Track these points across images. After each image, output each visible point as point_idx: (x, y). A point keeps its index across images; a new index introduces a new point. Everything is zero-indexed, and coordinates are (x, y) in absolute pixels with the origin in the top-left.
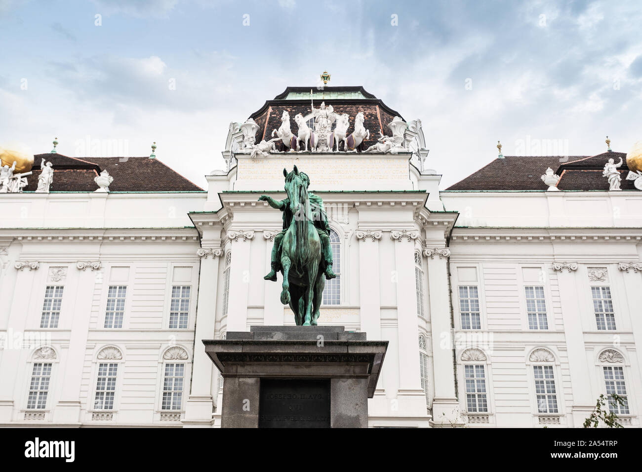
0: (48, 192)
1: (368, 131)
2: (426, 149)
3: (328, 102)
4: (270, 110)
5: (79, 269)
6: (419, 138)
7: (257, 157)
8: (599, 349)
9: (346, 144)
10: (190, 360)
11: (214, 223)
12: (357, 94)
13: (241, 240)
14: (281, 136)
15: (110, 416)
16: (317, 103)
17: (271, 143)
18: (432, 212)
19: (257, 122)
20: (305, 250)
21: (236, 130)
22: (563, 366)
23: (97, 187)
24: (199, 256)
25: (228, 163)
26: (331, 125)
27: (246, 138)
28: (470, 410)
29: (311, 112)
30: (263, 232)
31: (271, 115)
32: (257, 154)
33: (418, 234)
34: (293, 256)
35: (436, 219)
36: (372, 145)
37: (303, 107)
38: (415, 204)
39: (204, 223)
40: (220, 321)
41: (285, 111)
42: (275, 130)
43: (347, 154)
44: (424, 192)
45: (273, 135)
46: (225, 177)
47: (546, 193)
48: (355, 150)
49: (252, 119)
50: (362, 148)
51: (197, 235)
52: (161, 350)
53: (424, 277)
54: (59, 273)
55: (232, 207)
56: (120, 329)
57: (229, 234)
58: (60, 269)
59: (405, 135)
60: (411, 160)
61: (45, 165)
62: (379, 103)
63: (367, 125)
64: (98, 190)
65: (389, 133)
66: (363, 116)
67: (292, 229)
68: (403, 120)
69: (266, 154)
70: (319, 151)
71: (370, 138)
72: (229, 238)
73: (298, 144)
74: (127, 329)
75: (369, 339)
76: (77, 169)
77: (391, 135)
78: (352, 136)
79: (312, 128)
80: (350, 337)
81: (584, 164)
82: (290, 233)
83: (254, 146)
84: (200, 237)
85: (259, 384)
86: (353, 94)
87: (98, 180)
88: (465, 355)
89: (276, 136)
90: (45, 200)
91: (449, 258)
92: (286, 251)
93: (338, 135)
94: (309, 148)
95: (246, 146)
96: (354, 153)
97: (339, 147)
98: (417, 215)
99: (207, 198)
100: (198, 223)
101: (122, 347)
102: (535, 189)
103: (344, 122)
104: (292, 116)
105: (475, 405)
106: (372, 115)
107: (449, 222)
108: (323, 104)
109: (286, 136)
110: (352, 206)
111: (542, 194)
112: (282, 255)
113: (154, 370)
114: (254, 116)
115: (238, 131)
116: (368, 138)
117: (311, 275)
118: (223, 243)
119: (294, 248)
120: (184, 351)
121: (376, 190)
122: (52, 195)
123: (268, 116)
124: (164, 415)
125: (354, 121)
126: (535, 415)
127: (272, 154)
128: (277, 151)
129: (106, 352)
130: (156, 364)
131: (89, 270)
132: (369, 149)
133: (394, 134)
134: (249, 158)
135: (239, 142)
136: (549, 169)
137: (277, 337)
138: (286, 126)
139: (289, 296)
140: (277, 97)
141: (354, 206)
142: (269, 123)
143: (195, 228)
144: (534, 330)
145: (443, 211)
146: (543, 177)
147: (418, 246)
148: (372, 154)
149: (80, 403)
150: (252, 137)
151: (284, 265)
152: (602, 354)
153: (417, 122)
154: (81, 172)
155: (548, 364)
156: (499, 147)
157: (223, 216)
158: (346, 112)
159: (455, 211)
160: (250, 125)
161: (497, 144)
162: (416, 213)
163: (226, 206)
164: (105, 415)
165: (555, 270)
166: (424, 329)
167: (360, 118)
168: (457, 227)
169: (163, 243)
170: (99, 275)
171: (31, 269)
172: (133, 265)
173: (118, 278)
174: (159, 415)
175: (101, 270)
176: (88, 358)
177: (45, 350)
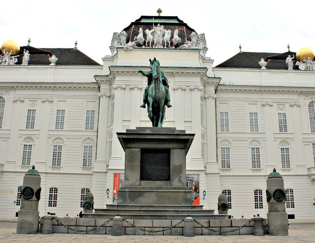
0: (27, 65)
1: (180, 38)
2: (207, 47)
3: (161, 24)
4: (133, 27)
5: (43, 102)
6: (204, 42)
7: (127, 50)
8: (279, 140)
9: (169, 44)
10: (95, 144)
11: (106, 81)
12: (175, 20)
13: (119, 89)
14: (139, 40)
15: (60, 169)
16: (156, 24)
17: (134, 43)
18: (209, 77)
19: (127, 32)
20: (158, 95)
21: (116, 36)
22: (264, 148)
23: (50, 63)
24: (99, 96)
25: (112, 51)
26: (162, 35)
27: (121, 40)
28: (222, 167)
29: (153, 28)
30: (129, 85)
31: (133, 29)
32: (127, 48)
33: (202, 87)
34: (153, 97)
35: (210, 81)
36: (182, 45)
37: (149, 26)
38: (201, 73)
39: (101, 81)
40: (109, 127)
41: (140, 28)
42: (136, 37)
43: (170, 49)
44: (206, 68)
45: (135, 39)
46: (112, 59)
47: (260, 70)
48: (174, 47)
49: (124, 31)
50: (177, 46)
51: (98, 86)
52: (82, 139)
53: (204, 107)
54: (34, 103)
55: (115, 73)
56: (63, 130)
57: (114, 86)
58: (34, 101)
59: (197, 40)
60: (200, 53)
61: (25, 52)
62: (185, 25)
63: (179, 35)
64: (51, 65)
65: (190, 39)
66: (178, 31)
67: (153, 85)
68: (196, 33)
69: (131, 48)
70: (157, 47)
71: (181, 42)
72: (114, 88)
73: (146, 44)
75: (187, 132)
76: (41, 54)
77: (191, 41)
78: (172, 41)
79: (153, 36)
80: (179, 132)
81: (278, 57)
82: (152, 87)
83: (126, 44)
84: (99, 88)
85: (140, 151)
86: (173, 20)
87: (50, 59)
88: (221, 143)
89: (136, 40)
90: (26, 69)
91: (216, 99)
92: (150, 95)
93: (166, 40)
94: (152, 46)
95: (121, 44)
96: (173, 49)
97: (166, 46)
98: (202, 79)
99: (102, 68)
100: (98, 80)
101: (64, 138)
102: (255, 68)
103: (169, 34)
104: (144, 30)
105: (225, 165)
106: (182, 30)
107: (217, 82)
108: (159, 24)
109: (141, 39)
110: (172, 74)
111: (259, 70)
112: (148, 97)
113: (79, 149)
114: (125, 30)
115: (117, 36)
116: (180, 42)
117: (161, 105)
118: (110, 90)
119: (154, 94)
120: (92, 140)
121: (183, 66)
122: (29, 66)
123: (132, 30)
124: (84, 169)
125: (173, 33)
126: (251, 169)
127: (134, 48)
128: (136, 47)
129: (57, 140)
130: (79, 146)
131: (47, 102)
132: (180, 47)
133: (192, 40)
134: (123, 50)
135: (118, 42)
136: (262, 59)
137: (148, 132)
138: (141, 35)
139: (152, 114)
140: (137, 21)
141: (173, 74)
142: (132, 33)
143: (97, 83)
144: (252, 132)
145: (214, 77)
146: (259, 63)
147: (202, 93)
148: (182, 49)
149: (45, 163)
150: (125, 40)
151: (150, 101)
152: (281, 142)
153: (203, 35)
154: (42, 56)
155: (257, 147)
156: (240, 47)
157: (111, 78)
158: (170, 29)
159: (219, 77)
160: (124, 34)
161: (239, 46)
162: (201, 78)
163: (112, 73)
164: (57, 169)
165: (263, 105)
166: (204, 131)
167: (176, 32)
168: (220, 85)
169: (82, 90)
170: (52, 105)
171: (21, 101)
172: (68, 100)
173: (61, 106)
174: (82, 168)
175: (53, 102)
176: (48, 143)
177: (29, 139)
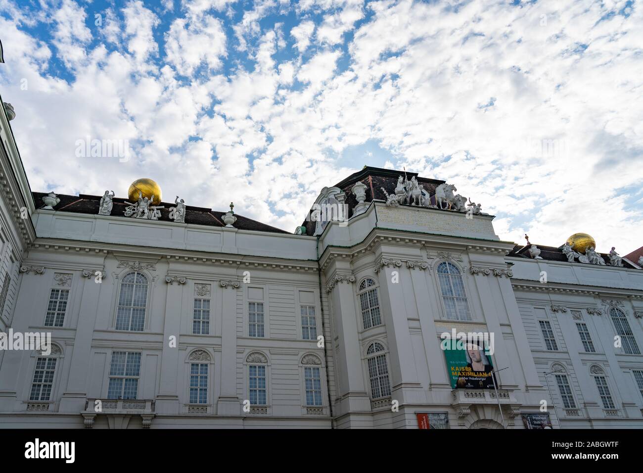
0: (184, 222)
4: (370, 178)
5: (222, 287)
7: (390, 206)
8: (589, 364)
10: (324, 365)
11: (347, 256)
13: (391, 266)
15: (264, 410)
32: (391, 203)
39: (338, 255)
54: (204, 289)
55: (382, 240)
57: (384, 261)
58: (204, 285)
72: (383, 264)
74: (269, 338)
76: (194, 210)
100: (334, 254)
101: (267, 353)
110: (465, 249)
113: (296, 372)
118: (353, 272)
120: (317, 358)
124: (309, 410)
127: (401, 205)
129: (253, 356)
130: (296, 367)
131: (230, 288)
134: (384, 206)
141: (467, 248)
142: (373, 187)
143: (317, 261)
144: (550, 351)
149: (237, 398)
152: (591, 368)
154: (198, 213)
157: (359, 250)
165: (554, 311)
169: (289, 271)
170: (239, 293)
171: (180, 283)
172: (266, 287)
173: (256, 296)
174: (305, 409)
175: (240, 289)
176: (239, 361)
177: (200, 353)
